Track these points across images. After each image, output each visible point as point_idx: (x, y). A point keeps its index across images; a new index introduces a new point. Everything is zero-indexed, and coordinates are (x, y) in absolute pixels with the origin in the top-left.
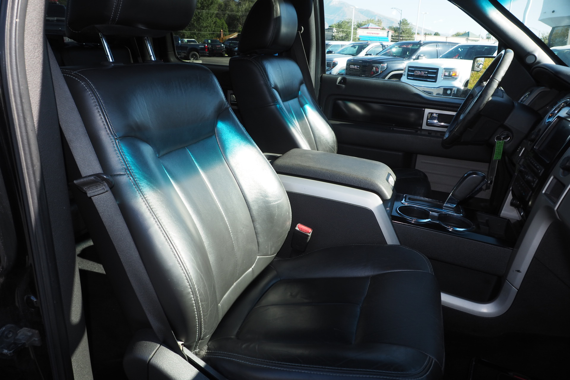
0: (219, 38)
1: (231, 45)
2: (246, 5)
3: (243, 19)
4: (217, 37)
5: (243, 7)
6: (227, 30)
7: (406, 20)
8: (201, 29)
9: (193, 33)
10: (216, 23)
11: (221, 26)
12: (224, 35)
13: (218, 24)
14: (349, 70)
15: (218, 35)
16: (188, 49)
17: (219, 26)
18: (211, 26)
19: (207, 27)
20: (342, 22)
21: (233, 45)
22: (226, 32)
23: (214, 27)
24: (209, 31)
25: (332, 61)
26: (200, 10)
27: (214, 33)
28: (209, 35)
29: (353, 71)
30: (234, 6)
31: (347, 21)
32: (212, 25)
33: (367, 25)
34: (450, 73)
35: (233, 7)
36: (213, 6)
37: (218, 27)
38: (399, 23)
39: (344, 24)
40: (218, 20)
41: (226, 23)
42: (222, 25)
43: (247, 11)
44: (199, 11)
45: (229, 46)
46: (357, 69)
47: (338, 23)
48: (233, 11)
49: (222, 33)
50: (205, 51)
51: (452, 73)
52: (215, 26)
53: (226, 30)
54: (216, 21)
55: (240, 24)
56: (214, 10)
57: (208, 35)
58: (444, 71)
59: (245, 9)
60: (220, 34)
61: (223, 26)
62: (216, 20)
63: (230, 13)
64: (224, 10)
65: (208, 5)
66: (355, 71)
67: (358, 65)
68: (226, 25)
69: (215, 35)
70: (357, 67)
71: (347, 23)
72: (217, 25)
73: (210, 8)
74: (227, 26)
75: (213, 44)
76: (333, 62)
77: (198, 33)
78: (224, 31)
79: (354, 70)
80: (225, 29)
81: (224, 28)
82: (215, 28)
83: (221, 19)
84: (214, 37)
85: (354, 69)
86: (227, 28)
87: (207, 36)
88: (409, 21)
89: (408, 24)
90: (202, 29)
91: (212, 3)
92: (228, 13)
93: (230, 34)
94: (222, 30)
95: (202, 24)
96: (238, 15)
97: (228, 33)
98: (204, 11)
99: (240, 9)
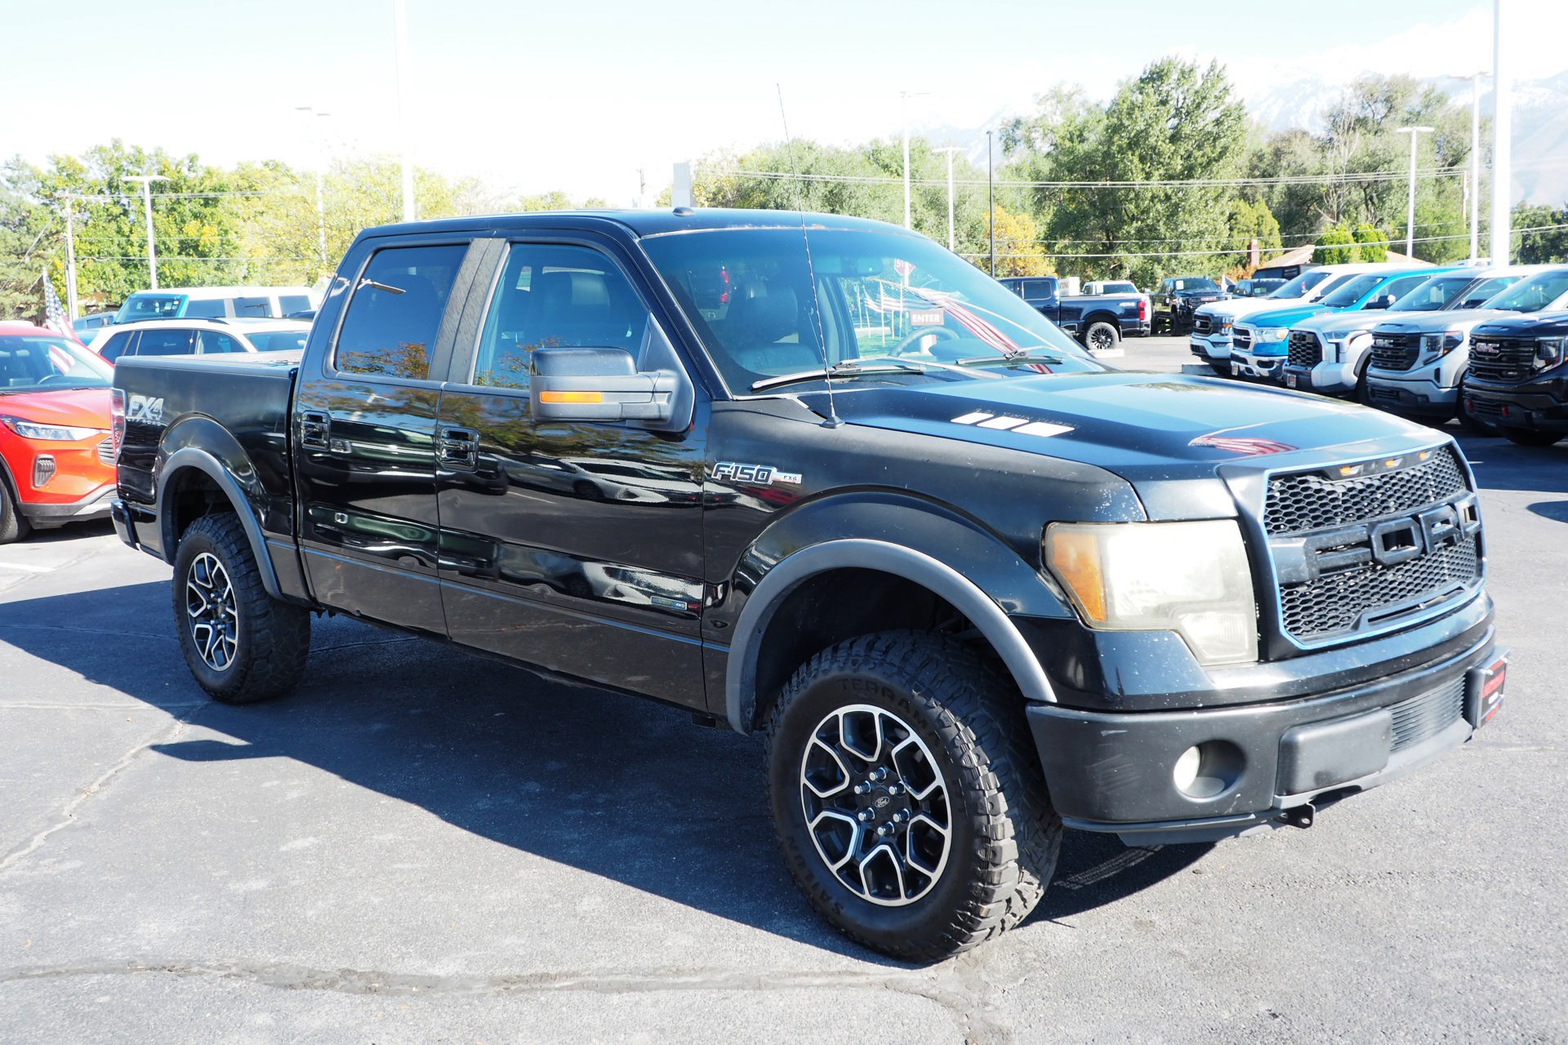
0: (1244, 267)
2: (1354, 146)
3: (1339, 197)
4: (1236, 265)
5: (1340, 153)
6: (1277, 238)
8: (1179, 245)
9: (1151, 258)
10: (1235, 219)
11: (1255, 228)
12: (1266, 255)
13: (1243, 220)
14: (1476, 358)
15: (1241, 259)
16: (1083, 314)
17: (1248, 226)
18: (1215, 230)
19: (1200, 234)
22: (1272, 246)
23: (1226, 233)
24: (1209, 247)
25: (1444, 332)
26: (1179, 179)
27: (1226, 255)
28: (1209, 260)
29: (1483, 359)
30: (1309, 152)
32: (1220, 226)
35: (1304, 157)
36: (1227, 162)
37: (1243, 231)
40: (1245, 209)
41: (1275, 216)
42: (1259, 225)
43: (1355, 165)
44: (1176, 183)
46: (1496, 354)
48: (1304, 172)
49: (1257, 252)
50: (1138, 320)
52: (1231, 229)
53: (1271, 241)
54: (1237, 211)
55: (1329, 212)
56: (1229, 175)
57: (1206, 262)
59: (1351, 161)
60: (1249, 255)
61: (1263, 227)
62: (1237, 207)
63: (1293, 181)
64: (1270, 170)
65: (1209, 164)
66: (1491, 360)
67: (1496, 342)
68: (1272, 224)
69: (1230, 260)
70: (1495, 348)
72: (1238, 226)
73: (1215, 169)
74: (1277, 226)
75: (1190, 292)
76: (1447, 334)
77: (1171, 256)
78: (1265, 244)
79: (1487, 358)
80: (1270, 234)
81: (1266, 232)
82: (1231, 236)
83: (1257, 204)
84: (1226, 265)
85: (1487, 353)
86: (1276, 232)
87: (1202, 263)
90: (1185, 243)
91: (1222, 154)
92: (1283, 181)
93: (1285, 252)
94: (1255, 242)
95: (1185, 227)
96: (1322, 186)
97: (1280, 249)
98: (1195, 184)
99: (1330, 164)
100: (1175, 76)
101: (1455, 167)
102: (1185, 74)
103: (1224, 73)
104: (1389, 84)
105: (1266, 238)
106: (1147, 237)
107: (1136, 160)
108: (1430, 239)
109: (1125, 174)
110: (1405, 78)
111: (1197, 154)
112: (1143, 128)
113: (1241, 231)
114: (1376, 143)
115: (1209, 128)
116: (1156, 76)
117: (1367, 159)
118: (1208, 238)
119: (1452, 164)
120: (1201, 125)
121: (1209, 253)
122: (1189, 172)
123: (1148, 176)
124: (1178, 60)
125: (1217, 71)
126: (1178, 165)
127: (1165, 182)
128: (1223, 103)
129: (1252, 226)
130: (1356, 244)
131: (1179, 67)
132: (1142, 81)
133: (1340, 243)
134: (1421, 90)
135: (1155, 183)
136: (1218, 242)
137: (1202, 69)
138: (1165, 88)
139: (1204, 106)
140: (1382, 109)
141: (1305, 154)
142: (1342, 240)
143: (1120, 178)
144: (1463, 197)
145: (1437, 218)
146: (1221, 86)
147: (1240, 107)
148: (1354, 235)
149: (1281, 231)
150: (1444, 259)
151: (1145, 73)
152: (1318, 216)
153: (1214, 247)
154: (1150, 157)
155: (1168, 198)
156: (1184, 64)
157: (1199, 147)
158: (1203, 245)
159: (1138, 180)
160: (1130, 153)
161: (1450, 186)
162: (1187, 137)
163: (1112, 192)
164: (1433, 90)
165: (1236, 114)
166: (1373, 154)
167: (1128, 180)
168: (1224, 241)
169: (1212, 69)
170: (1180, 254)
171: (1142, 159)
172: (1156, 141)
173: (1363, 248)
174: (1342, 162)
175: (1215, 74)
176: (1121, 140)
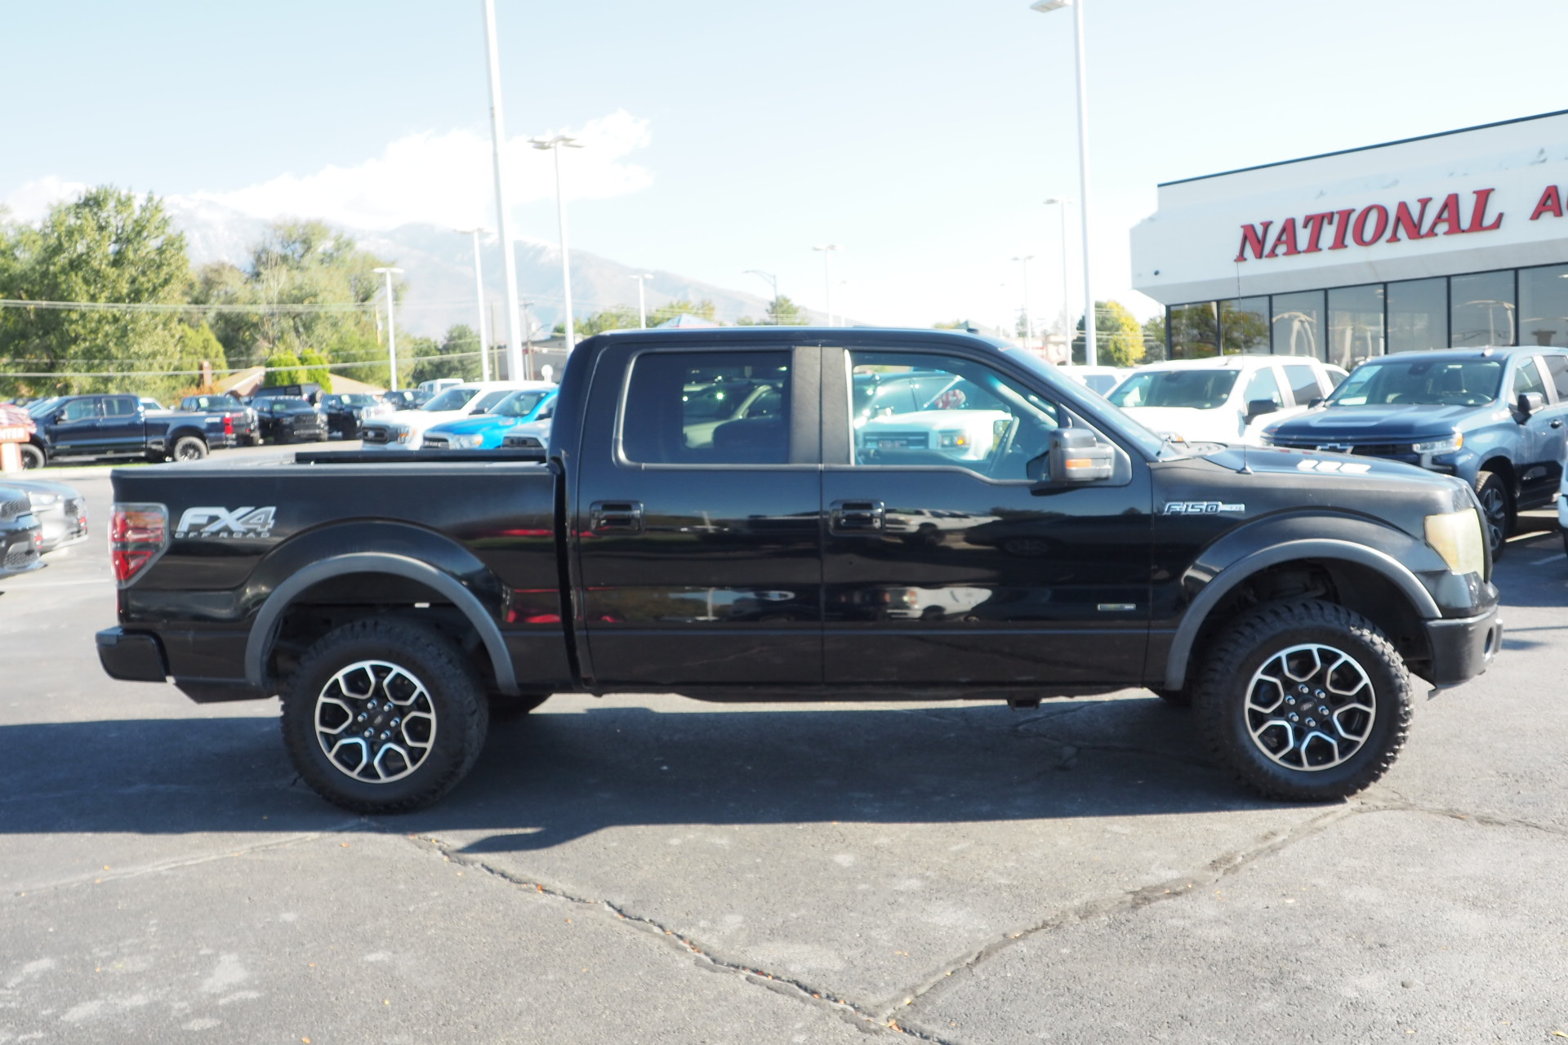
0: (198, 386)
1: (277, 407)
2: (282, 280)
3: (273, 325)
5: (270, 286)
6: (222, 360)
7: (787, 301)
8: (131, 365)
10: (183, 342)
11: (203, 350)
12: (215, 377)
13: (190, 344)
15: (193, 380)
16: (170, 430)
17: (193, 351)
18: (166, 353)
19: (154, 355)
20: (601, 316)
21: (283, 407)
22: (219, 367)
23: (178, 356)
24: (161, 368)
26: (126, 302)
27: (176, 376)
28: (162, 380)
31: (614, 311)
32: (171, 348)
33: (676, 320)
34: (952, 440)
35: (235, 288)
36: (172, 289)
37: (192, 354)
38: (769, 308)
39: (606, 321)
40: (190, 333)
41: (220, 339)
42: (205, 348)
43: (284, 297)
44: (123, 306)
45: (271, 412)
47: (589, 320)
48: (236, 301)
49: (207, 373)
50: (222, 434)
51: (956, 439)
52: (181, 352)
53: (218, 363)
54: (184, 335)
55: (265, 338)
56: (174, 301)
57: (159, 382)
58: (939, 435)
59: (281, 294)
60: (202, 376)
61: (209, 350)
62: (183, 330)
63: (225, 309)
64: (202, 298)
65: (155, 289)
68: (217, 347)
69: (182, 380)
71: (614, 319)
72: (187, 349)
73: (161, 295)
74: (221, 349)
77: (124, 376)
78: (214, 365)
80: (217, 356)
81: (213, 354)
82: (181, 358)
83: (199, 328)
86: (221, 354)
87: (155, 383)
88: (796, 302)
89: (795, 311)
90: (137, 363)
91: (166, 282)
92: (215, 307)
93: (232, 374)
94: (206, 364)
95: (135, 348)
96: (257, 314)
97: (226, 370)
98: (143, 307)
99: (262, 295)
100: (111, 204)
101: (366, 303)
102: (124, 204)
103: (161, 206)
104: (305, 227)
105: (213, 360)
106: (95, 356)
107: (80, 281)
108: (359, 364)
109: (69, 294)
110: (319, 223)
111: (142, 279)
112: (84, 251)
113: (190, 353)
114: (299, 278)
115: (153, 255)
116: (93, 203)
117: (295, 292)
118: (159, 358)
119: (364, 300)
120: (142, 253)
121: (162, 373)
122: (136, 296)
123: (93, 298)
124: (112, 190)
125: (154, 203)
126: (124, 288)
127: (111, 304)
128: (163, 233)
129: (199, 349)
130: (301, 367)
131: (116, 195)
132: (78, 206)
133: (286, 365)
134: (333, 234)
135: (102, 305)
136: (170, 364)
137: (139, 201)
138: (104, 215)
139: (145, 234)
140: (299, 248)
141: (235, 284)
142: (289, 362)
143: (62, 299)
144: (377, 328)
145: (363, 346)
146: (159, 216)
147: (180, 237)
148: (300, 359)
149: (225, 353)
150: (370, 380)
151: (80, 199)
152: (255, 340)
153: (165, 368)
154: (95, 278)
155: (116, 320)
156: (119, 194)
157: (144, 273)
158: (156, 366)
159: (83, 303)
160: (73, 274)
161: (364, 318)
162: (132, 263)
163: (55, 312)
164: (341, 237)
165: (176, 243)
166: (300, 288)
167: (72, 301)
168: (176, 363)
169: (150, 199)
170: (133, 374)
171: (86, 281)
172: (101, 264)
173: (309, 370)
174: (274, 294)
175: (152, 206)
176: (62, 260)
